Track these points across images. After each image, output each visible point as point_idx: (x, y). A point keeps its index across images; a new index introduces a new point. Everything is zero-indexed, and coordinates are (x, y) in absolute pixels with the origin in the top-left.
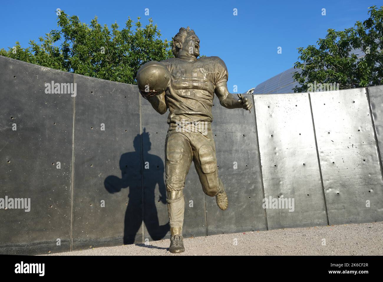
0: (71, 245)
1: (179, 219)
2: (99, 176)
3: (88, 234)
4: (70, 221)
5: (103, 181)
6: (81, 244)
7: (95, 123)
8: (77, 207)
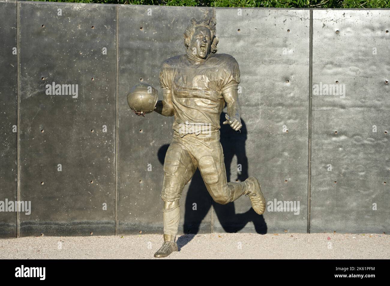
0: (117, 227)
1: (171, 227)
2: (151, 144)
3: (137, 216)
4: (115, 200)
5: (157, 151)
6: (129, 228)
7: (145, 72)
8: (122, 184)
